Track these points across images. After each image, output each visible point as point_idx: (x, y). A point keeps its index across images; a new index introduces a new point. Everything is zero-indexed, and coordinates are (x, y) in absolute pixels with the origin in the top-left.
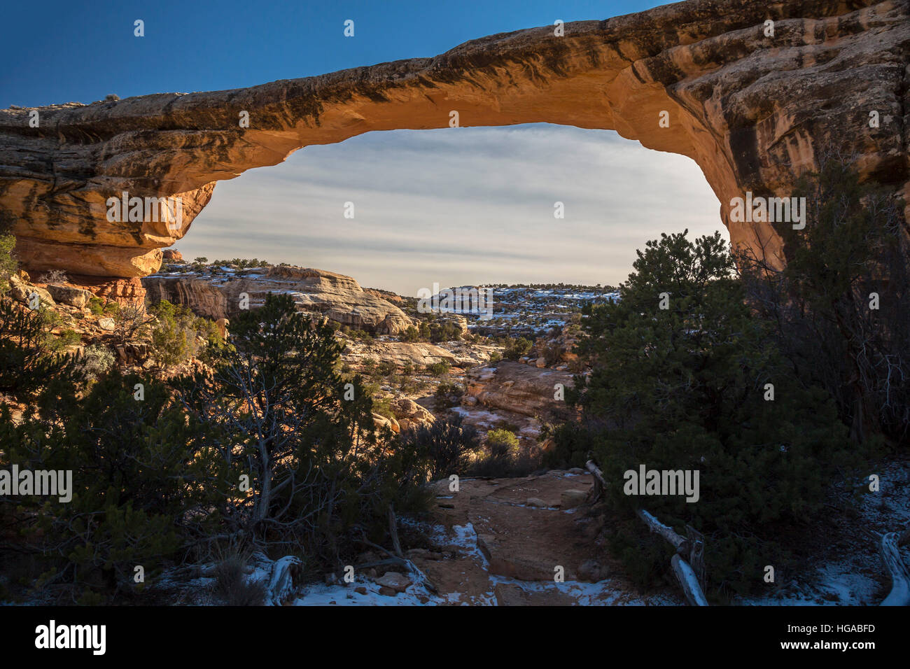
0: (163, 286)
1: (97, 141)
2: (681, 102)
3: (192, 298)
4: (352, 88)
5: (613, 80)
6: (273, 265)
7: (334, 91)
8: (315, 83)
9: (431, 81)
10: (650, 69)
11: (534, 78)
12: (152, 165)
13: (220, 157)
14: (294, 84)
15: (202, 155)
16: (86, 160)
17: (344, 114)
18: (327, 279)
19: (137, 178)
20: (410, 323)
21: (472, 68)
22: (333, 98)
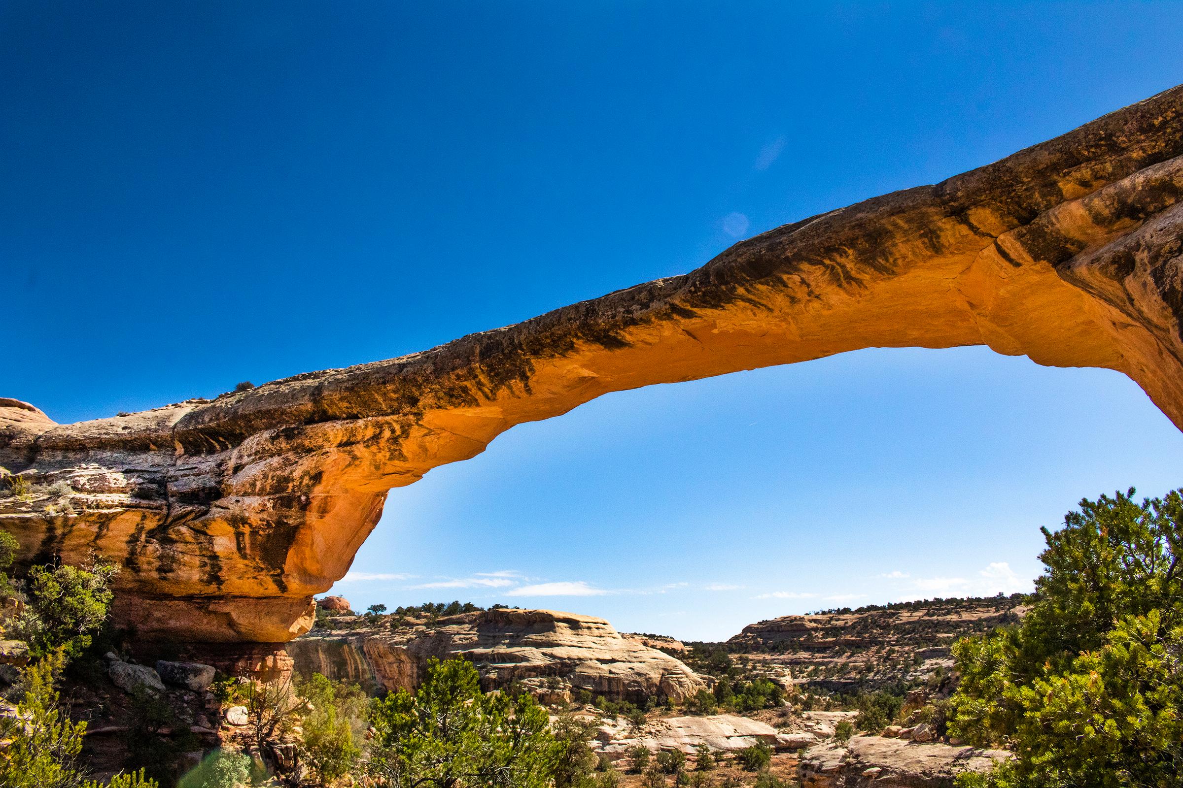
0: (324, 652)
1: (224, 448)
2: (1085, 286)
3: (366, 667)
4: (573, 333)
5: (968, 268)
6: (482, 609)
7: (548, 341)
8: (520, 333)
9: (689, 308)
10: (1023, 244)
11: (845, 284)
12: (297, 474)
13: (392, 454)
14: (490, 337)
15: (366, 455)
16: (209, 476)
17: (565, 371)
18: (565, 625)
19: (278, 495)
20: (700, 684)
21: (748, 281)
22: (547, 351)
